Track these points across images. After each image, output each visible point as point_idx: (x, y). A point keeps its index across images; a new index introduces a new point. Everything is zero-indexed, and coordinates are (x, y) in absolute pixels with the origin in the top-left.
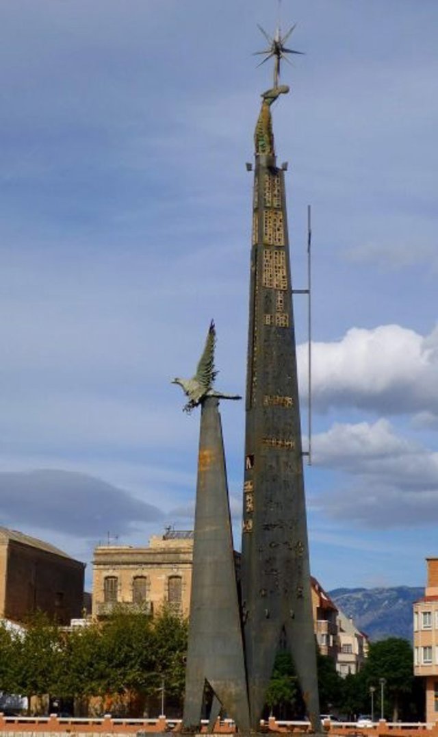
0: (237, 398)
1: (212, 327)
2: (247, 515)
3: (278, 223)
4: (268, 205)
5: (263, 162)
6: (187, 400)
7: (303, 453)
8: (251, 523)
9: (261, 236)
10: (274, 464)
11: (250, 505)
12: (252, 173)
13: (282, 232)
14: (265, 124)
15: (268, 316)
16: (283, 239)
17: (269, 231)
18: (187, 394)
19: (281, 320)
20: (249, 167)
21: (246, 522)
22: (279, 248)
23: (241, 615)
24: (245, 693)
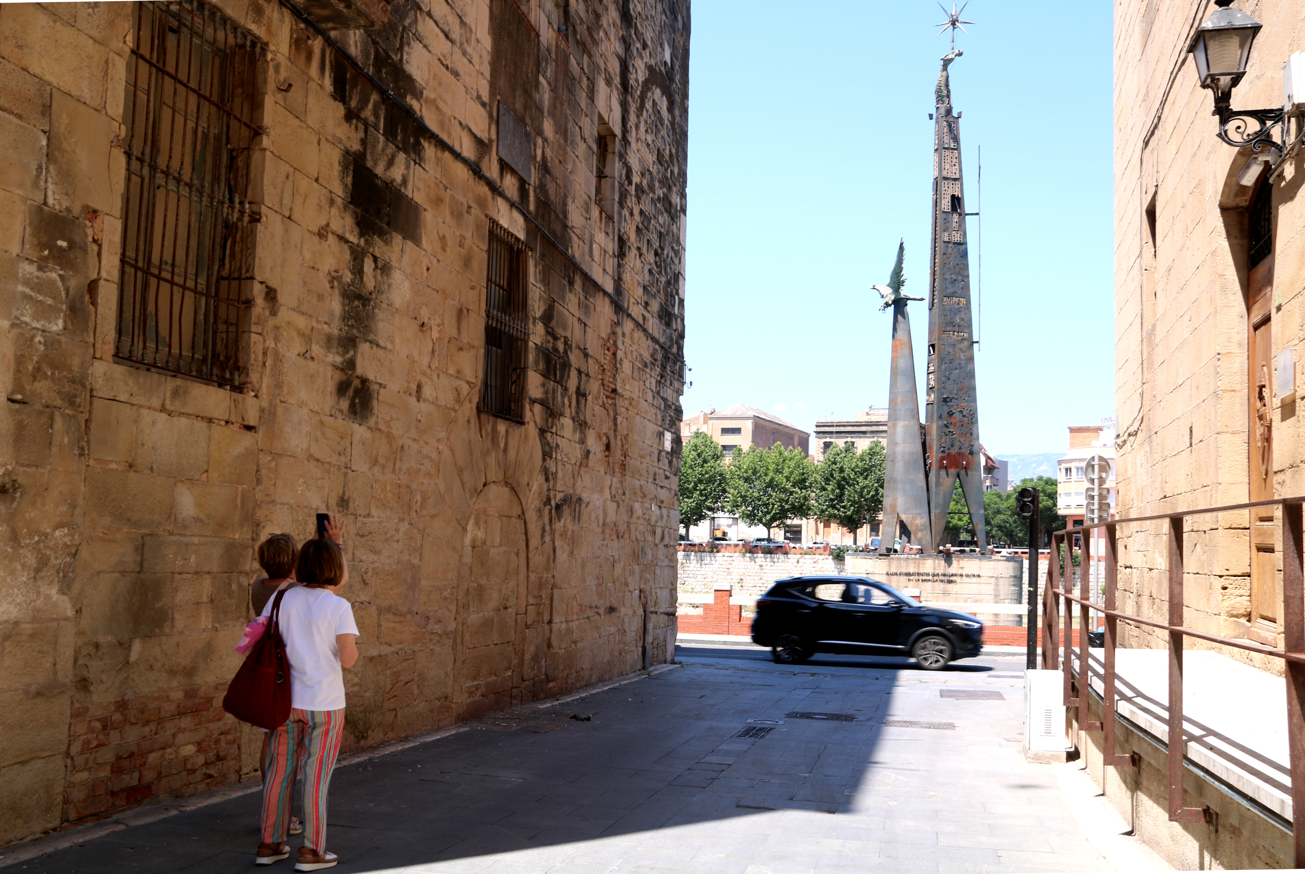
0: (922, 299)
1: (902, 244)
2: (930, 389)
3: (954, 160)
4: (946, 146)
5: (943, 111)
6: (883, 302)
7: (973, 342)
8: (932, 396)
9: (940, 171)
10: (951, 350)
11: (932, 382)
12: (934, 121)
13: (957, 167)
14: (943, 83)
15: (946, 234)
16: (958, 172)
17: (947, 166)
18: (883, 297)
19: (957, 238)
20: (931, 117)
21: (928, 395)
22: (955, 179)
23: (925, 465)
24: (928, 524)
